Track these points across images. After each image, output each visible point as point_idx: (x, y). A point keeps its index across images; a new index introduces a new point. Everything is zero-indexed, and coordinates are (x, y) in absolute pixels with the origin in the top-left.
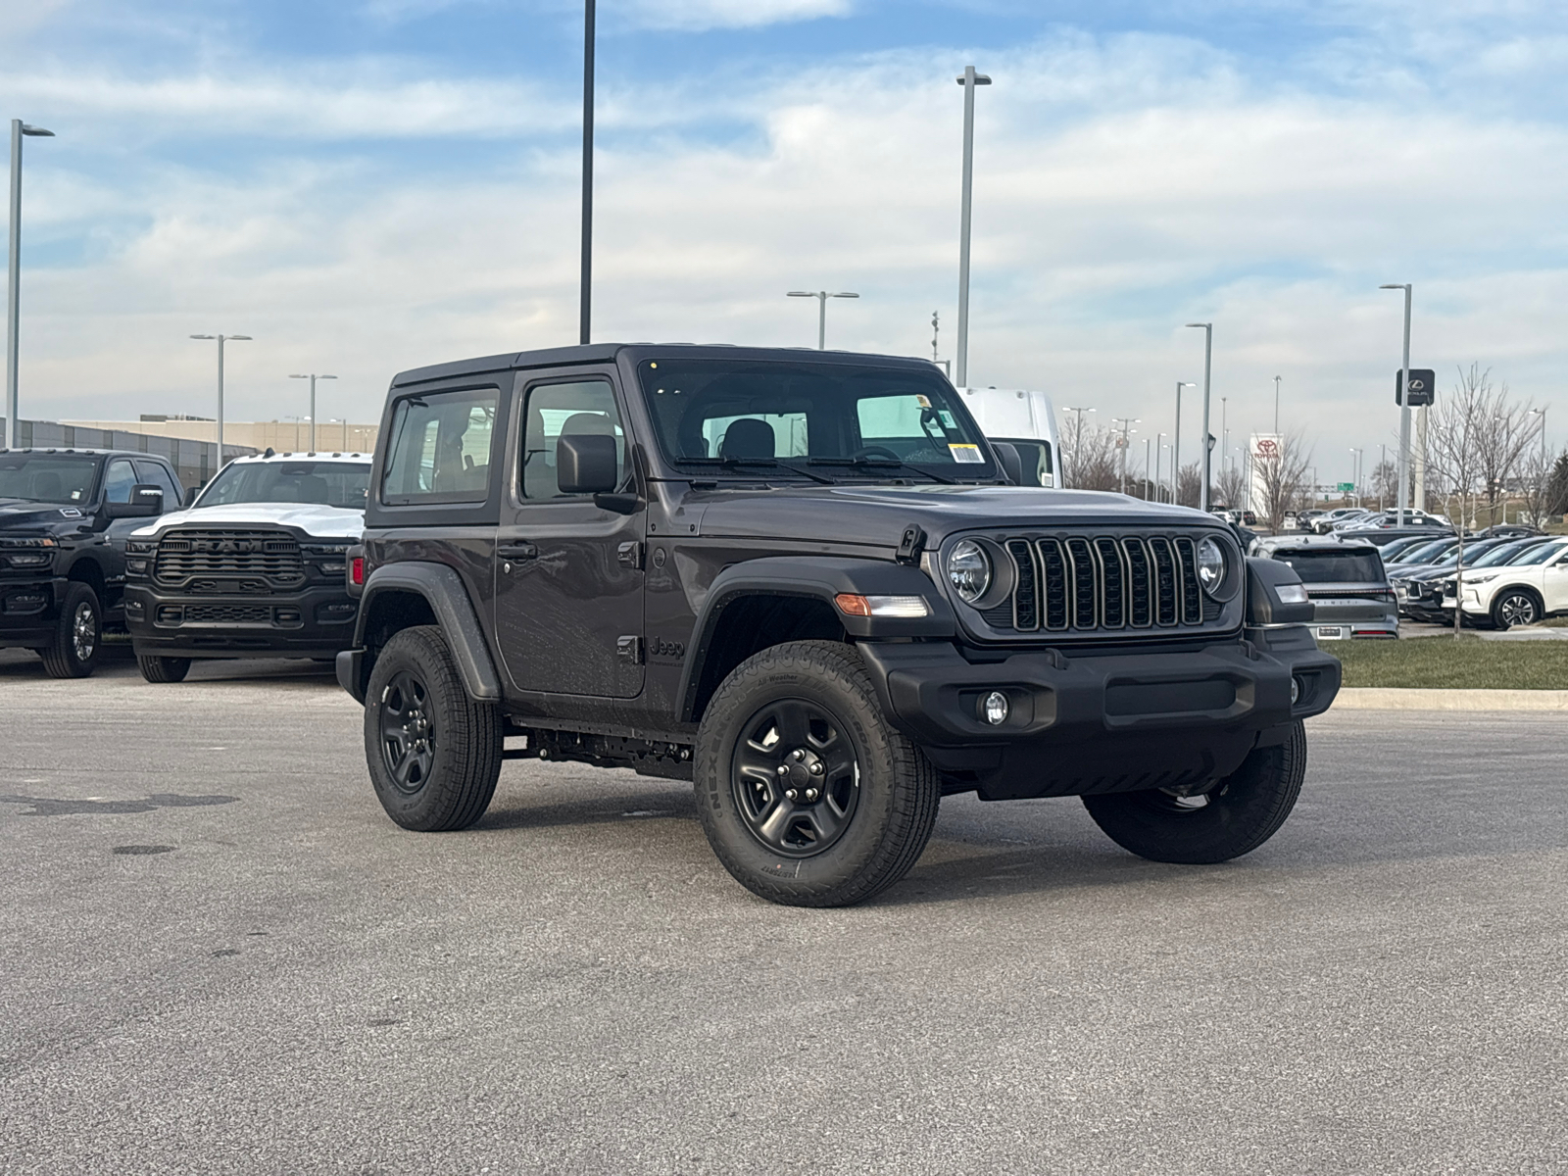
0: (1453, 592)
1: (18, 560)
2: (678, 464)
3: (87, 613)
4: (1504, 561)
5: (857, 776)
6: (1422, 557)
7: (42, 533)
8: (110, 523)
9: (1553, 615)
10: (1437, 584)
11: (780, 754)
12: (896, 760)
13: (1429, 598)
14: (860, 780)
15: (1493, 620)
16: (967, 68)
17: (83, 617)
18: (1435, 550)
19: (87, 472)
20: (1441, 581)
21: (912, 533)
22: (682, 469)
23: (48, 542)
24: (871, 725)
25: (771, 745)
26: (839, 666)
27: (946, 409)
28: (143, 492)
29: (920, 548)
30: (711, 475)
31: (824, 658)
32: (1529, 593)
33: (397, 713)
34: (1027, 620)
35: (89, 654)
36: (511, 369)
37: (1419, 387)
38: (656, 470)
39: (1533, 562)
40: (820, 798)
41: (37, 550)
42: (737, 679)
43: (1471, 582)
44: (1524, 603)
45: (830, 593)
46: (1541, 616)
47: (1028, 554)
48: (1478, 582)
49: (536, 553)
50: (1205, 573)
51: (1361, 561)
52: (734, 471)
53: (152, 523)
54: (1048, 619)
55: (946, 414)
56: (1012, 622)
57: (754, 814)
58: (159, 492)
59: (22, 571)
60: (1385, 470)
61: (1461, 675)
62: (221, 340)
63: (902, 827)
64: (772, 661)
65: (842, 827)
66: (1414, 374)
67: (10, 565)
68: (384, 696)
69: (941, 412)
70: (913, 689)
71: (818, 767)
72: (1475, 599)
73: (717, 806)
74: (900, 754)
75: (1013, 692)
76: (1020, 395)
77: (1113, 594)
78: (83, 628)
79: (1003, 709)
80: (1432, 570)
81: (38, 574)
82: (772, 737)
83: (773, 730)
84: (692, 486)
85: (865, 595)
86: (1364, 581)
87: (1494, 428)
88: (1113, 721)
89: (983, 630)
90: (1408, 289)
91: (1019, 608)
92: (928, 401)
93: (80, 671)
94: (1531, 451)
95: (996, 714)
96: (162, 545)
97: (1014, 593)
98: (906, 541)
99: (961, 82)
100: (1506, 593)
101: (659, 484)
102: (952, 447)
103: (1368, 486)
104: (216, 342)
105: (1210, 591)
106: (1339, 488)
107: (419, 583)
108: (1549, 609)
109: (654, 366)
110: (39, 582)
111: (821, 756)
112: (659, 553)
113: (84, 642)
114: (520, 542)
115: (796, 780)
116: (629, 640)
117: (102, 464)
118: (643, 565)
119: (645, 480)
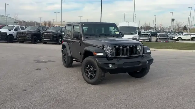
0: (174, 37)
4: (179, 35)
7: (56, 33)
11: (89, 68)
15: (177, 40)
18: (173, 34)
21: (103, 45)
22: (85, 36)
26: (94, 59)
29: (104, 47)
37: (173, 20)
40: (93, 73)
45: (93, 52)
47: (116, 48)
49: (73, 43)
50: (138, 49)
52: (91, 36)
54: (118, 55)
57: (87, 74)
60: (170, 26)
61: (173, 48)
65: (95, 76)
66: (172, 19)
70: (100, 64)
72: (176, 38)
75: (112, 64)
80: (173, 36)
83: (88, 66)
85: (96, 53)
86: (166, 37)
88: (124, 67)
89: (110, 56)
90: (172, 13)
91: (115, 54)
94: (182, 25)
95: (110, 66)
97: (114, 52)
100: (179, 38)
102: (116, 32)
103: (169, 28)
105: (139, 51)
107: (65, 45)
108: (182, 39)
109: (83, 24)
110: (56, 37)
111: (93, 68)
112: (82, 44)
113: (60, 42)
114: (72, 41)
115: (91, 71)
116: (79, 53)
117: (62, 28)
118: (81, 45)
119: (81, 37)
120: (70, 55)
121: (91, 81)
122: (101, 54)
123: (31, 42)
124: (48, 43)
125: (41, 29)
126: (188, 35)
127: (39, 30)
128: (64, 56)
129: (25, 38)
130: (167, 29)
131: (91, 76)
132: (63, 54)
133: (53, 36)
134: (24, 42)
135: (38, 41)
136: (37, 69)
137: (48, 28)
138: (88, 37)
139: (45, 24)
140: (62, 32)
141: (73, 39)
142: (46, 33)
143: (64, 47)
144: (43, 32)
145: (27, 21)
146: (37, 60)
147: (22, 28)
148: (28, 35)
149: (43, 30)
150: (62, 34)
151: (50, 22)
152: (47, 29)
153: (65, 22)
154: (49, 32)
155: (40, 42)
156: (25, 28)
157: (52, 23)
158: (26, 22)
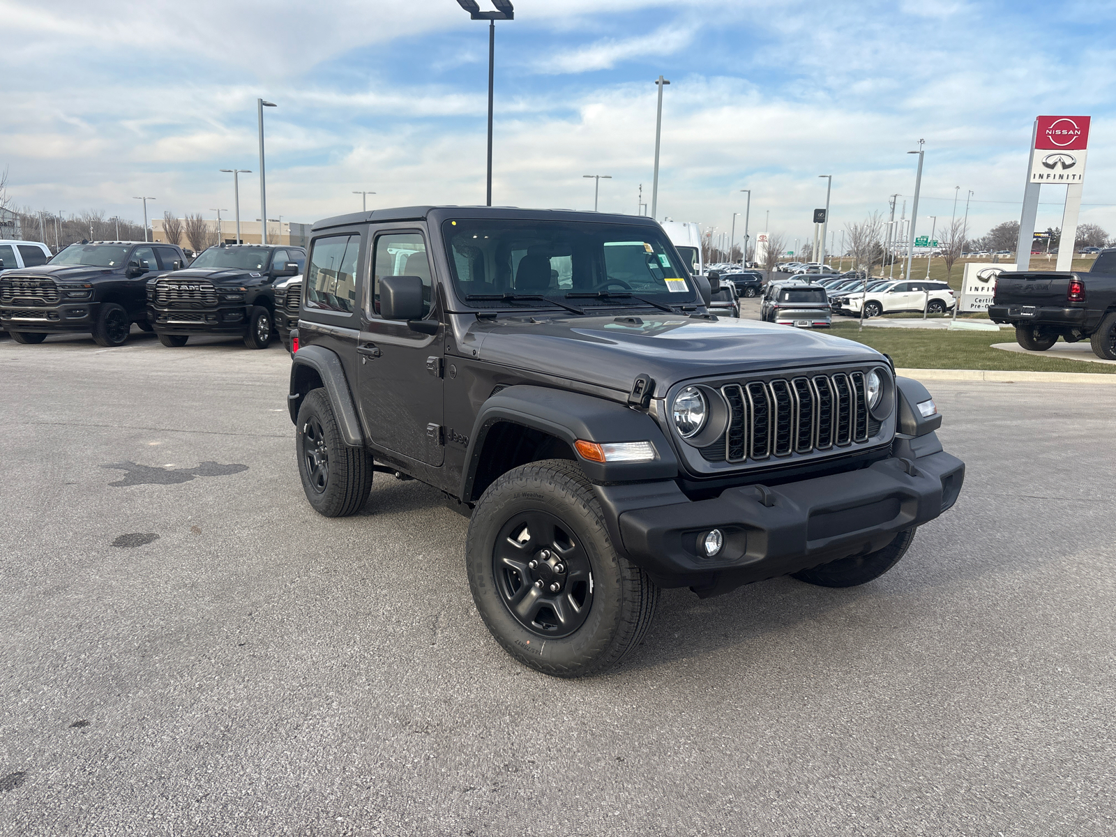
0: (847, 302)
1: (229, 297)
2: (468, 300)
3: (265, 320)
4: (867, 290)
5: (591, 586)
6: (832, 286)
7: (240, 284)
8: (275, 279)
9: (887, 312)
10: (839, 299)
11: (531, 550)
12: (624, 579)
13: (836, 304)
14: (593, 589)
15: (863, 314)
16: (660, 77)
17: (262, 321)
18: (836, 284)
19: (264, 256)
20: (841, 297)
21: (642, 382)
22: (471, 303)
23: (243, 289)
24: (604, 546)
25: (524, 541)
26: (578, 493)
27: (664, 254)
28: (289, 265)
29: (649, 395)
30: (492, 308)
31: (566, 483)
32: (877, 303)
33: (312, 440)
34: (736, 453)
35: (266, 338)
36: (367, 222)
37: (820, 216)
38: (451, 305)
39: (877, 291)
40: (562, 594)
41: (238, 293)
42: (497, 489)
43: (854, 299)
44: (875, 307)
45: (570, 438)
46: (881, 313)
47: (740, 396)
48: (857, 299)
49: (380, 353)
51: (817, 293)
52: (511, 304)
53: (285, 281)
54: (754, 450)
55: (663, 257)
56: (725, 456)
57: (511, 594)
58: (296, 265)
59: (232, 302)
60: (806, 247)
62: (364, 194)
63: (628, 632)
64: (524, 480)
65: (577, 623)
67: (226, 300)
68: (305, 429)
69: (660, 256)
70: (640, 533)
71: (560, 567)
72: (855, 306)
73: (483, 585)
74: (628, 574)
75: (730, 531)
76: (685, 225)
77: (805, 424)
78: (262, 327)
79: (717, 543)
80: (838, 293)
81: (239, 303)
82: (525, 536)
83: (526, 530)
84: (478, 317)
85: (600, 443)
86: (818, 302)
87: (860, 234)
88: (811, 546)
89: (700, 465)
90: (830, 177)
91: (731, 443)
92: (651, 248)
93: (262, 346)
95: (712, 546)
96: (289, 292)
97: (727, 431)
98: (637, 390)
99: (657, 83)
100: (867, 304)
101: (453, 315)
102: (667, 281)
103: (799, 253)
104: (362, 195)
106: (788, 253)
107: (316, 364)
108: (884, 310)
109: (454, 223)
110: (240, 306)
111: (563, 559)
112: (452, 367)
113: (263, 333)
114: (371, 344)
115: (542, 572)
116: (433, 426)
117: (273, 252)
118: (442, 375)
119: (443, 313)
120: (353, 436)
121: (543, 649)
122: (637, 452)
123: (89, 335)
124: (189, 341)
125: (151, 262)
126: (910, 290)
127: (134, 269)
128: (309, 438)
129: (48, 314)
130: (792, 260)
131: (543, 614)
132: (300, 429)
133: (221, 298)
134: (48, 338)
135: (135, 329)
136: (124, 541)
137: (189, 255)
138: (493, 317)
139: (174, 235)
140: (273, 276)
141: (375, 328)
142: (179, 283)
143: (305, 378)
144: (164, 282)
145: (66, 217)
146: (127, 465)
147: (32, 256)
148: (66, 294)
149: (162, 267)
150: (273, 292)
151: (199, 221)
152: (185, 260)
153: (283, 221)
154: (200, 279)
155: (148, 336)
156: (48, 253)
157: (211, 229)
158: (65, 225)
